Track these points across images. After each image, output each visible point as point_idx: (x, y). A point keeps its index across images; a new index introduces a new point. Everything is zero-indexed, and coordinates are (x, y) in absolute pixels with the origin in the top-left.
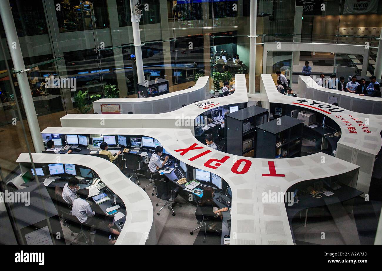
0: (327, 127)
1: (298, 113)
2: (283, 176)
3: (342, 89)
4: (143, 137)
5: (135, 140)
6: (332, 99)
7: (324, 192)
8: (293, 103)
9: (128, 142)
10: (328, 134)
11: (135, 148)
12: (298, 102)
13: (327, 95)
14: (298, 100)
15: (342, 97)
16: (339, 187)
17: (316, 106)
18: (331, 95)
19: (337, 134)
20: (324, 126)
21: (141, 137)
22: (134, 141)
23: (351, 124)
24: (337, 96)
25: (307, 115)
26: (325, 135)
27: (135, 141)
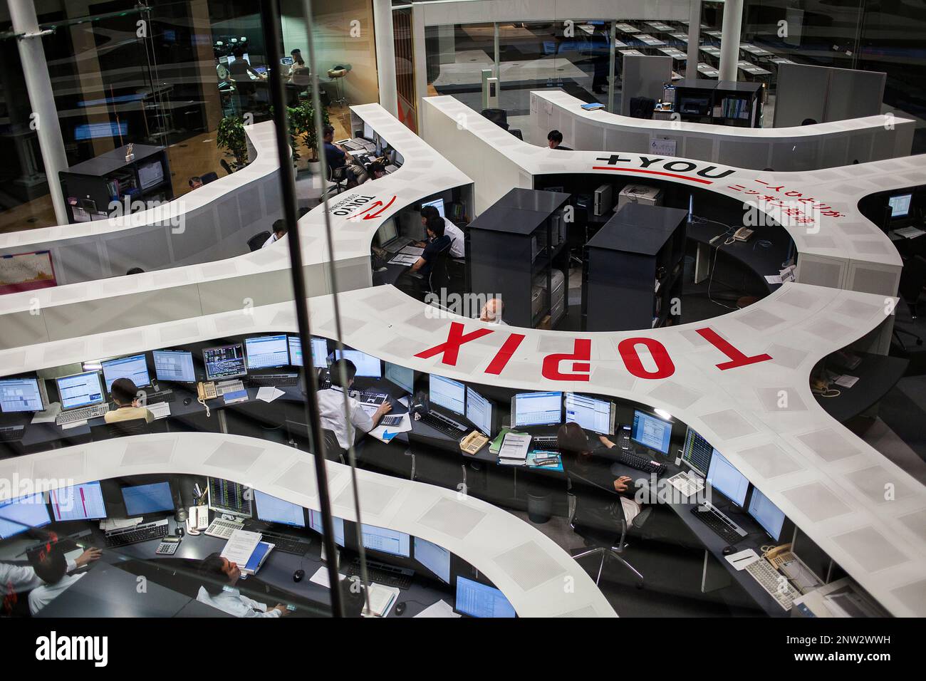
0: (697, 220)
1: (622, 193)
2: (765, 357)
4: (247, 341)
5: (220, 355)
7: (835, 381)
8: (594, 168)
9: (199, 364)
10: (717, 237)
11: (222, 380)
12: (605, 164)
13: (648, 135)
14: (598, 159)
15: (687, 138)
16: (859, 360)
17: (658, 167)
18: (658, 137)
19: (739, 234)
20: (692, 220)
21: (241, 339)
22: (217, 358)
24: (673, 138)
25: (644, 195)
26: (714, 242)
27: (220, 359)
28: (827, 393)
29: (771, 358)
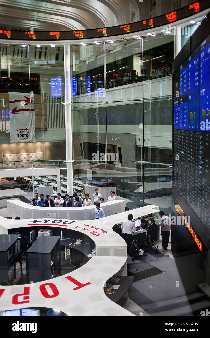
0: (64, 239)
1: (38, 233)
2: (89, 283)
3: (50, 205)
6: (51, 215)
7: (112, 288)
8: (29, 225)
10: (71, 244)
12: (33, 223)
13: (46, 212)
14: (30, 222)
15: (59, 212)
16: (119, 279)
17: (50, 222)
18: (50, 212)
19: (78, 242)
20: (62, 239)
23: (90, 230)
24: (55, 212)
25: (46, 232)
26: (70, 246)
28: (111, 292)
29: (91, 283)
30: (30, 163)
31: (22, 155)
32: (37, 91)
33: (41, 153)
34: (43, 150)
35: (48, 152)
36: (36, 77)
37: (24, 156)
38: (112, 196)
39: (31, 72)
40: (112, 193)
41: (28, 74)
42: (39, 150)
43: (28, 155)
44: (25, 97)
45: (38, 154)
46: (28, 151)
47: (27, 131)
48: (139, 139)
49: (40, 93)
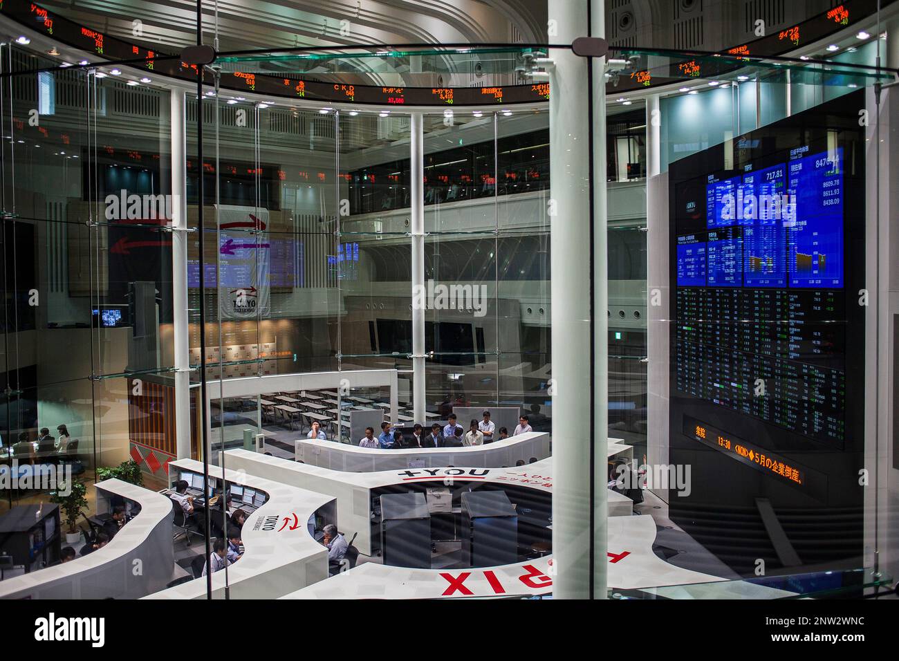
2: (626, 554)
6: (416, 465)
8: (404, 479)
12: (408, 476)
14: (399, 474)
15: (432, 457)
18: (413, 459)
23: (536, 481)
24: (422, 459)
29: (629, 553)
30: (247, 368)
31: (229, 349)
32: (272, 202)
33: (270, 345)
34: (277, 337)
35: (286, 343)
36: (271, 174)
37: (234, 350)
38: (523, 427)
39: (263, 161)
40: (522, 419)
41: (251, 165)
42: (265, 337)
43: (242, 348)
44: (251, 216)
45: (266, 347)
46: (242, 341)
47: (254, 293)
48: (530, 310)
49: (278, 207)
